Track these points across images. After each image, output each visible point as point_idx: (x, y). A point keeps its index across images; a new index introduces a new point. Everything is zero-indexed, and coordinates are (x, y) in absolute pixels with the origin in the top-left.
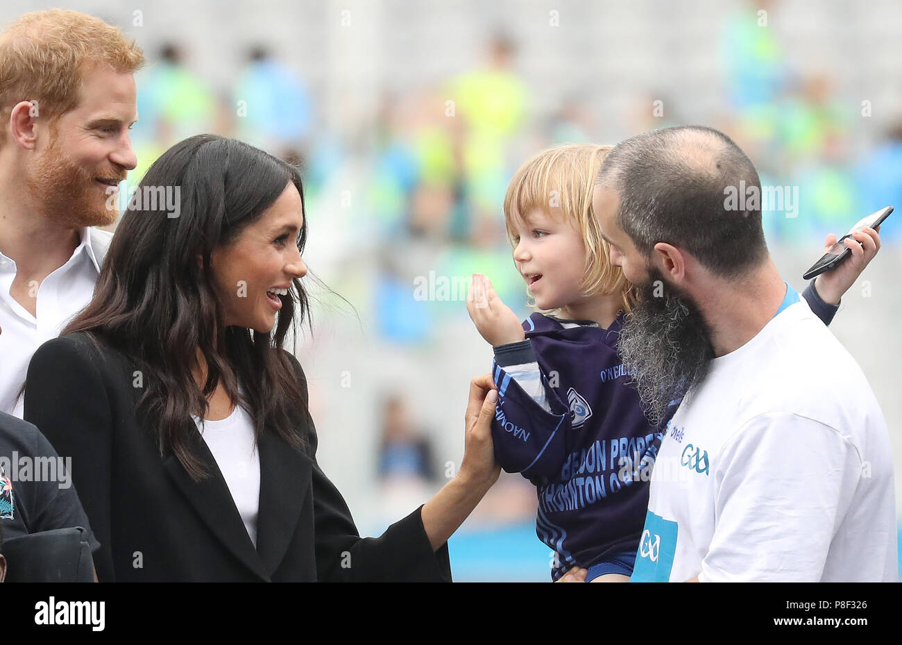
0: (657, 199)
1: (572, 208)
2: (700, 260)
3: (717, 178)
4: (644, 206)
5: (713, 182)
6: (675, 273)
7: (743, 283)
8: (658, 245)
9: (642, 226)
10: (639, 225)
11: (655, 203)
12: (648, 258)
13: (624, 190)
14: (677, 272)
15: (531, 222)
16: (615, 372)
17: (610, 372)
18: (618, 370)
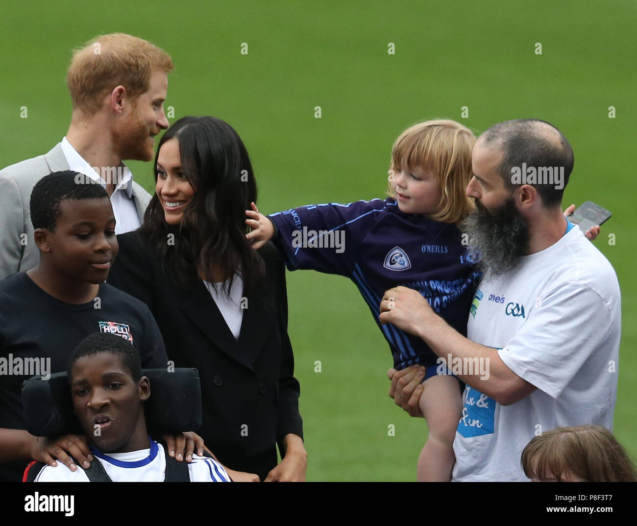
1: (440, 170)
5: (561, 152)
6: (525, 203)
8: (525, 186)
12: (511, 193)
13: (507, 152)
14: (531, 202)
15: (413, 170)
16: (432, 249)
17: (429, 248)
18: (435, 248)
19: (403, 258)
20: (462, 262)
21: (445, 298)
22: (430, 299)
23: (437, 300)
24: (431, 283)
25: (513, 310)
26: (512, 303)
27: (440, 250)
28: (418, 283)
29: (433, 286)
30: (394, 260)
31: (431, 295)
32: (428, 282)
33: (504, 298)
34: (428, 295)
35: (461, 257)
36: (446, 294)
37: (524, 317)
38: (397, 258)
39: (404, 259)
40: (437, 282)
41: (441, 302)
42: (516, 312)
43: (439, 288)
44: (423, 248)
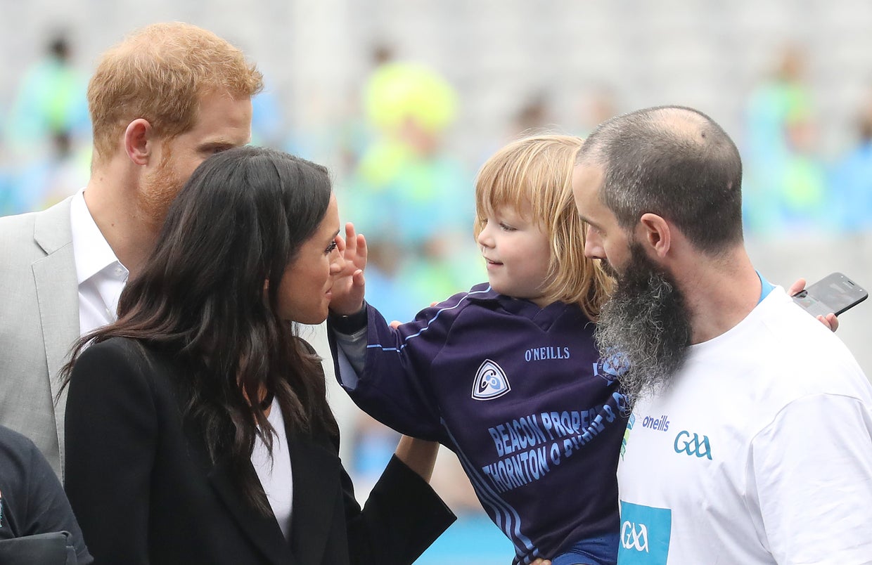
0: (644, 166)
1: (543, 210)
2: (686, 234)
3: (703, 146)
4: (630, 175)
5: (699, 149)
6: (659, 247)
7: (724, 262)
8: (646, 216)
9: (628, 197)
10: (624, 196)
11: (642, 169)
12: (632, 233)
13: (608, 163)
14: (662, 245)
15: (500, 214)
16: (542, 353)
17: (536, 353)
18: (546, 352)
19: (498, 376)
20: (596, 373)
21: (567, 443)
22: (544, 448)
23: (555, 447)
24: (544, 416)
25: (687, 445)
26: (685, 432)
27: (555, 354)
28: (522, 419)
29: (547, 422)
30: (485, 383)
31: (545, 441)
32: (538, 416)
33: (668, 422)
34: (540, 443)
35: (595, 365)
36: (568, 436)
37: (710, 458)
38: (488, 378)
39: (500, 379)
40: (554, 415)
41: (562, 450)
42: (692, 448)
43: (557, 425)
44: (528, 355)
